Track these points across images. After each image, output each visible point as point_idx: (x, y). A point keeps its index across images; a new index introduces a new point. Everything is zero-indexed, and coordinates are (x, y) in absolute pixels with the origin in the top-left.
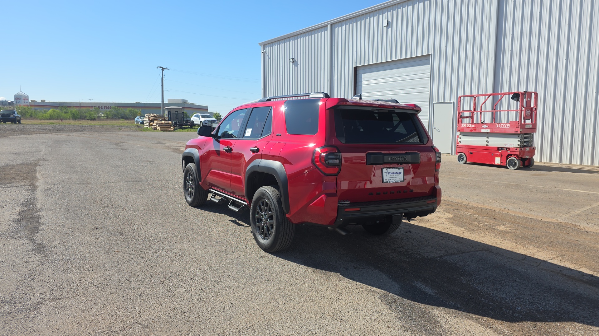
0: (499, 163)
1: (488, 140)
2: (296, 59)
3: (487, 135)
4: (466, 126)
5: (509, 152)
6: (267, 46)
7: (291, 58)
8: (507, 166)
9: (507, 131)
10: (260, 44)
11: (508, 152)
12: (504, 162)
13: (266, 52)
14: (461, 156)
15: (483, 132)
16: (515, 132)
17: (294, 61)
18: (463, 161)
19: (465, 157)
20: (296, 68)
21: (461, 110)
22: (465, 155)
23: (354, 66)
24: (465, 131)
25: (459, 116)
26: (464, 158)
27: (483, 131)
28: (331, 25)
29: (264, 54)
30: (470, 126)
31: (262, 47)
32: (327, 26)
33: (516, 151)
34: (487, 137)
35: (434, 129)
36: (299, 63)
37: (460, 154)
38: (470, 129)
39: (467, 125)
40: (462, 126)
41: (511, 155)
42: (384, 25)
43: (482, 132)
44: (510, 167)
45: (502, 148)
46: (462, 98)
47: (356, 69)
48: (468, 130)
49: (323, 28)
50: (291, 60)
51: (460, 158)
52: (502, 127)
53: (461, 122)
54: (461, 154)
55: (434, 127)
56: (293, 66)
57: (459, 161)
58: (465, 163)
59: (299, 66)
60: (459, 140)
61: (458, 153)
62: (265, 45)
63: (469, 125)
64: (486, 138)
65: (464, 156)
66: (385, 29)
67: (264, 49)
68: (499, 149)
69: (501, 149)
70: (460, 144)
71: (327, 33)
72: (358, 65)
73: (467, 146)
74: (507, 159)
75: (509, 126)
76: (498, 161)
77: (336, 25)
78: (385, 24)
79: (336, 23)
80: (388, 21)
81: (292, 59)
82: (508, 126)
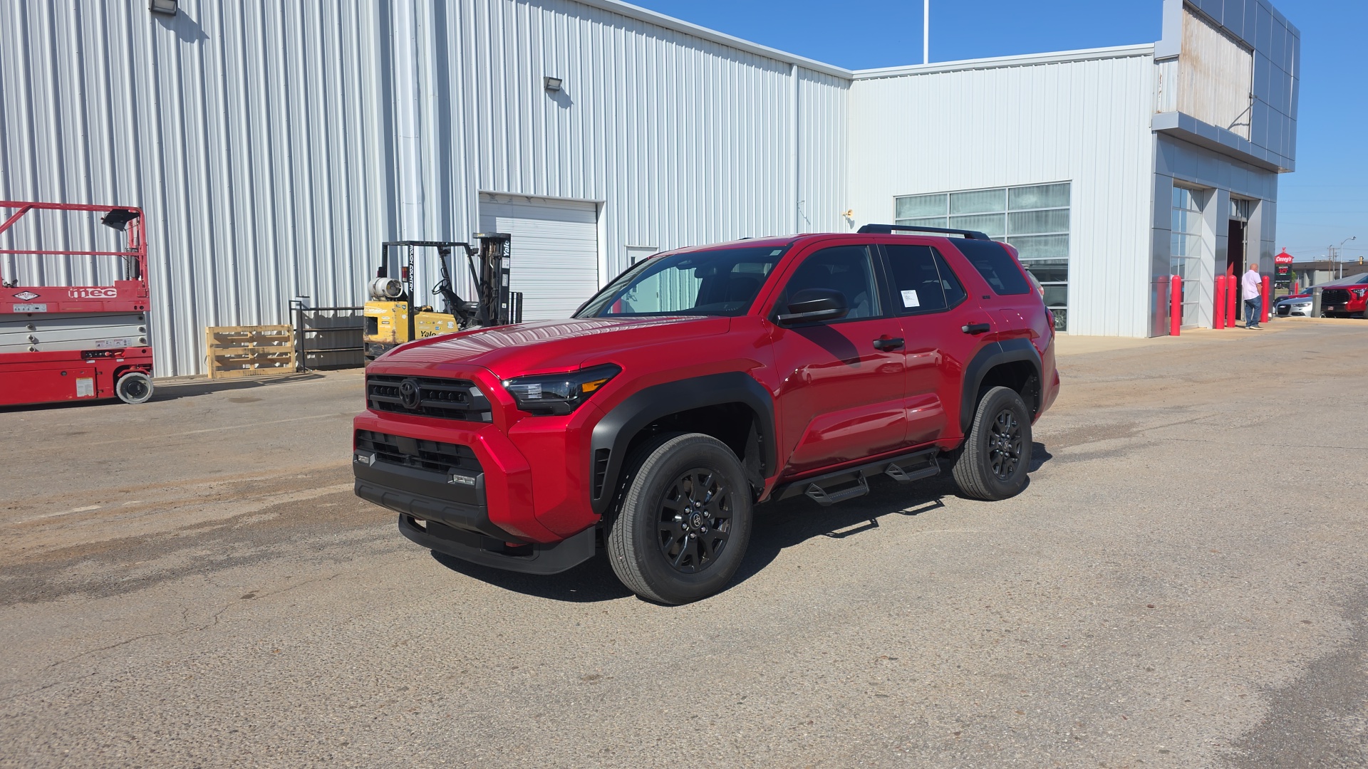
0: (91, 393)
1: (34, 334)
3: (31, 320)
5: (122, 360)
8: (119, 397)
9: (108, 308)
11: (118, 360)
12: (109, 387)
15: (17, 311)
16: (136, 307)
27: (19, 308)
33: (143, 355)
34: (32, 328)
41: (127, 367)
43: (15, 311)
44: (126, 397)
45: (96, 354)
52: (91, 296)
64: (26, 328)
68: (85, 354)
69: (94, 356)
74: (116, 380)
75: (115, 293)
76: (85, 387)
82: (109, 293)
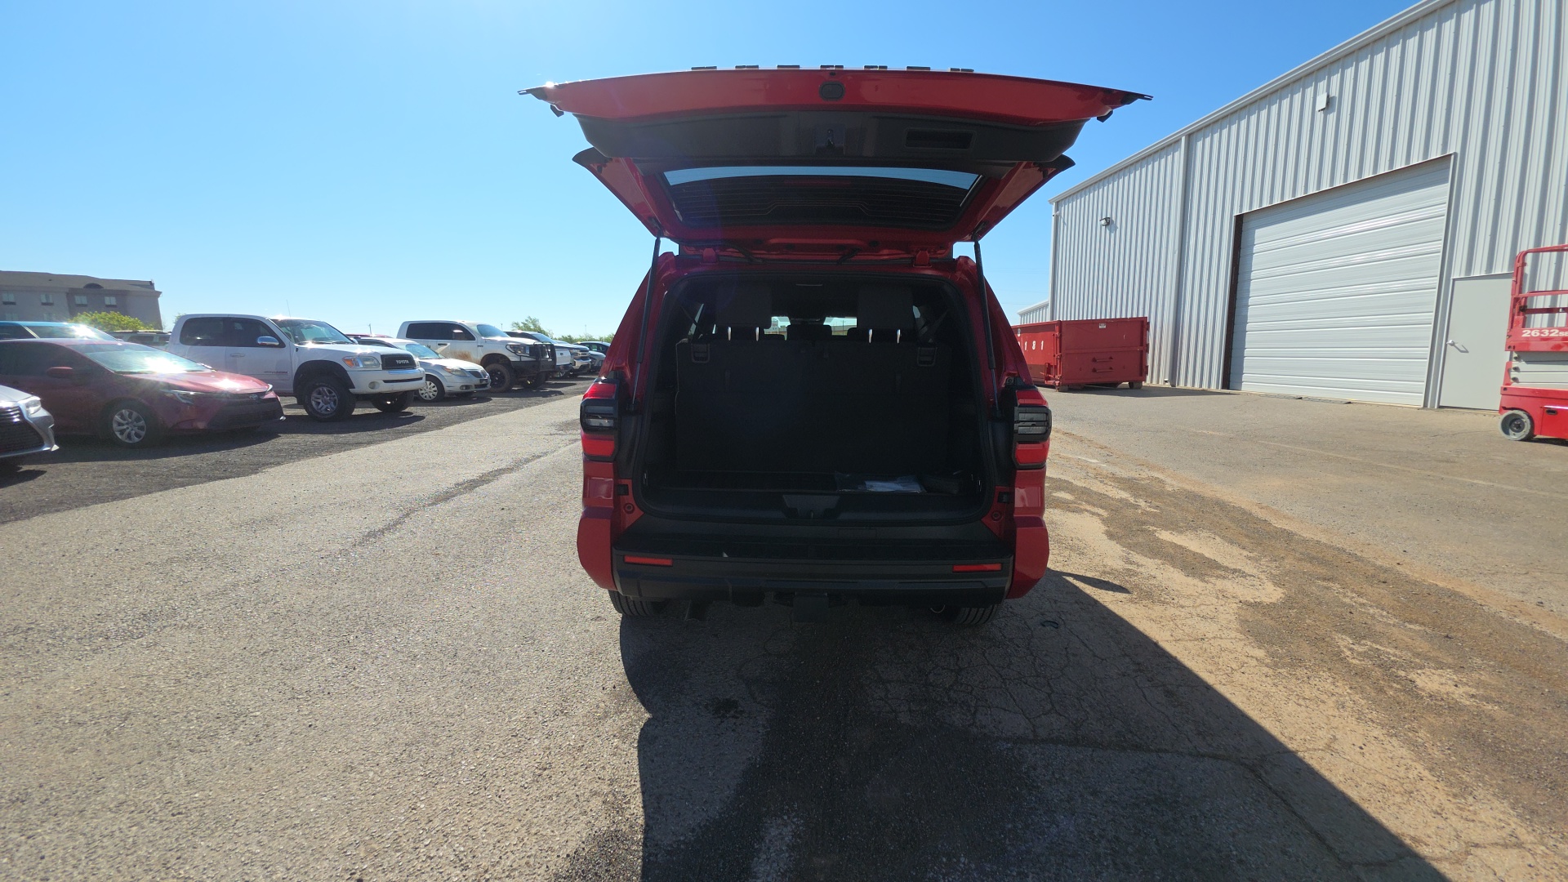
2: (1114, 219)
4: (1538, 334)
6: (1063, 202)
7: (1104, 217)
10: (1051, 202)
13: (1060, 213)
14: (1517, 418)
17: (1109, 222)
18: (1522, 433)
19: (1528, 421)
20: (1113, 235)
21: (1526, 290)
22: (1530, 417)
23: (1236, 213)
24: (1532, 348)
25: (1517, 306)
26: (1523, 423)
28: (1190, 136)
29: (1057, 218)
30: (1552, 335)
31: (1054, 206)
32: (1178, 141)
35: (1449, 346)
36: (1118, 226)
37: (1510, 412)
38: (1552, 343)
39: (1542, 333)
40: (1524, 335)
42: (1317, 109)
46: (1529, 257)
47: (1240, 220)
48: (1545, 347)
49: (1170, 146)
50: (1103, 222)
51: (1510, 424)
53: (1521, 325)
54: (1513, 415)
55: (1450, 342)
56: (1108, 231)
57: (1507, 433)
58: (1529, 438)
59: (1118, 230)
60: (1514, 374)
61: (1505, 408)
62: (1058, 204)
63: (1550, 333)
65: (1526, 419)
66: (1319, 116)
67: (1057, 209)
70: (1514, 385)
71: (1179, 155)
72: (1245, 211)
73: (1540, 391)
77: (1200, 134)
78: (1321, 103)
79: (1199, 130)
80: (1328, 96)
81: (1106, 219)
